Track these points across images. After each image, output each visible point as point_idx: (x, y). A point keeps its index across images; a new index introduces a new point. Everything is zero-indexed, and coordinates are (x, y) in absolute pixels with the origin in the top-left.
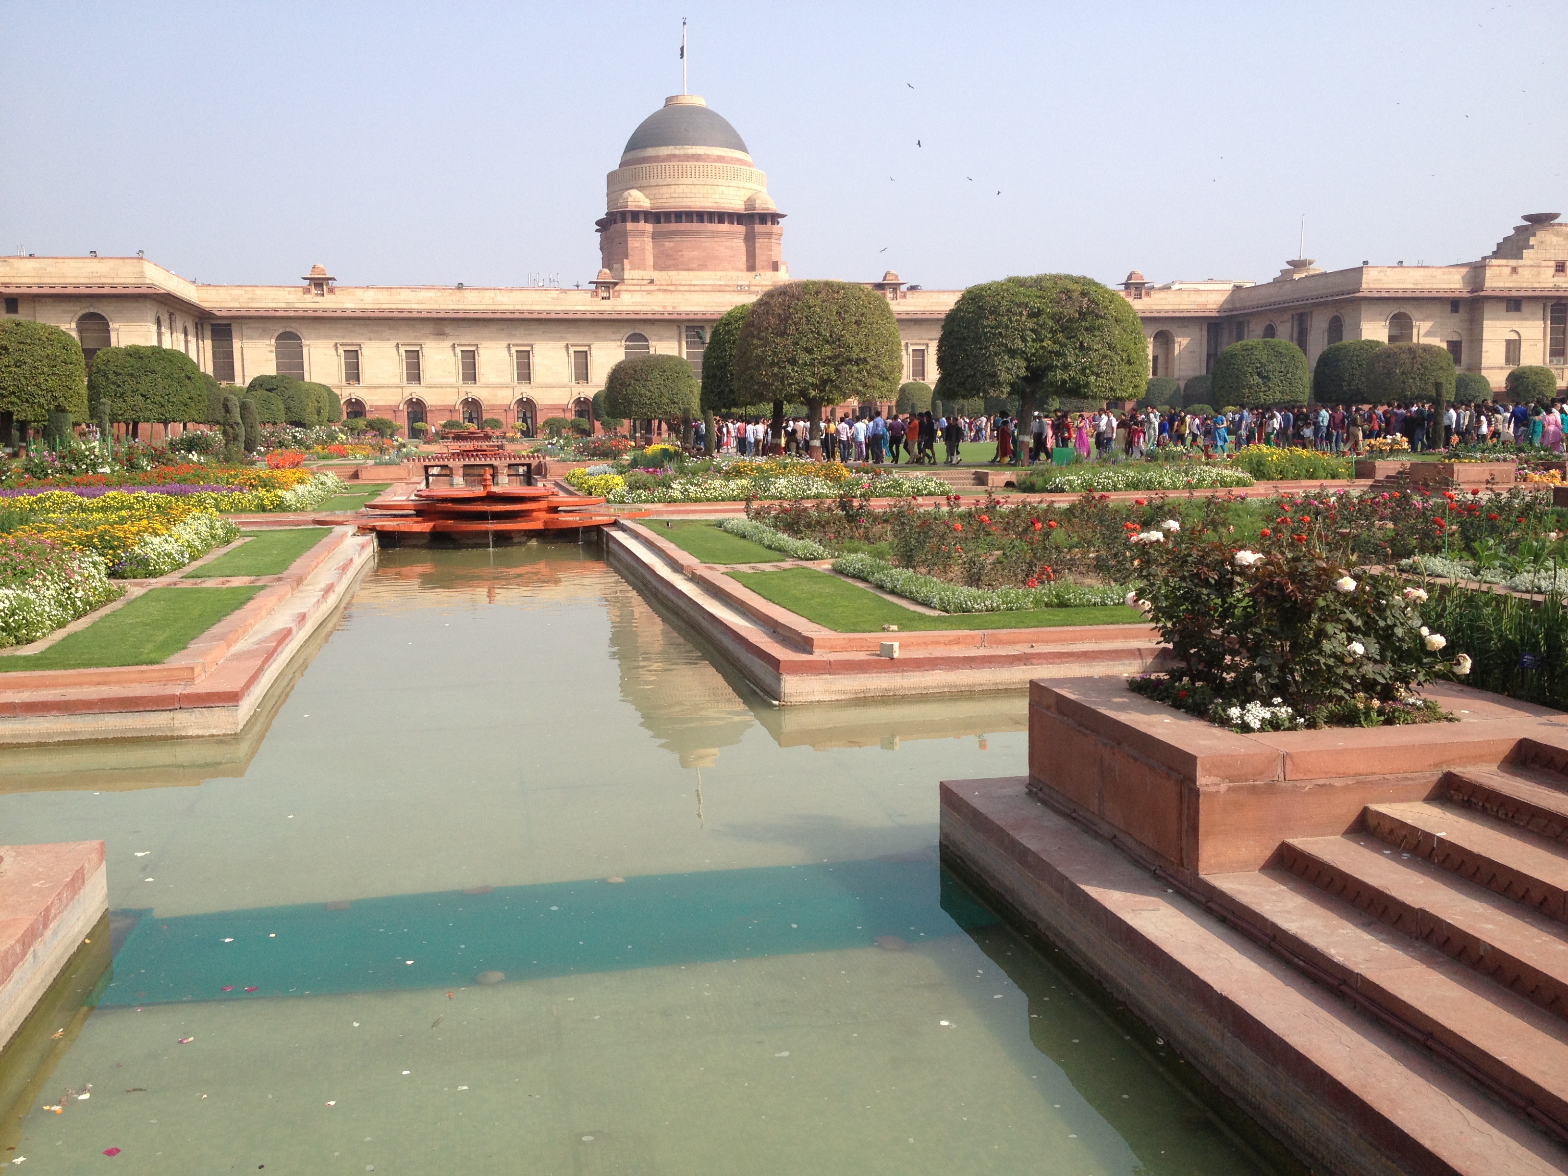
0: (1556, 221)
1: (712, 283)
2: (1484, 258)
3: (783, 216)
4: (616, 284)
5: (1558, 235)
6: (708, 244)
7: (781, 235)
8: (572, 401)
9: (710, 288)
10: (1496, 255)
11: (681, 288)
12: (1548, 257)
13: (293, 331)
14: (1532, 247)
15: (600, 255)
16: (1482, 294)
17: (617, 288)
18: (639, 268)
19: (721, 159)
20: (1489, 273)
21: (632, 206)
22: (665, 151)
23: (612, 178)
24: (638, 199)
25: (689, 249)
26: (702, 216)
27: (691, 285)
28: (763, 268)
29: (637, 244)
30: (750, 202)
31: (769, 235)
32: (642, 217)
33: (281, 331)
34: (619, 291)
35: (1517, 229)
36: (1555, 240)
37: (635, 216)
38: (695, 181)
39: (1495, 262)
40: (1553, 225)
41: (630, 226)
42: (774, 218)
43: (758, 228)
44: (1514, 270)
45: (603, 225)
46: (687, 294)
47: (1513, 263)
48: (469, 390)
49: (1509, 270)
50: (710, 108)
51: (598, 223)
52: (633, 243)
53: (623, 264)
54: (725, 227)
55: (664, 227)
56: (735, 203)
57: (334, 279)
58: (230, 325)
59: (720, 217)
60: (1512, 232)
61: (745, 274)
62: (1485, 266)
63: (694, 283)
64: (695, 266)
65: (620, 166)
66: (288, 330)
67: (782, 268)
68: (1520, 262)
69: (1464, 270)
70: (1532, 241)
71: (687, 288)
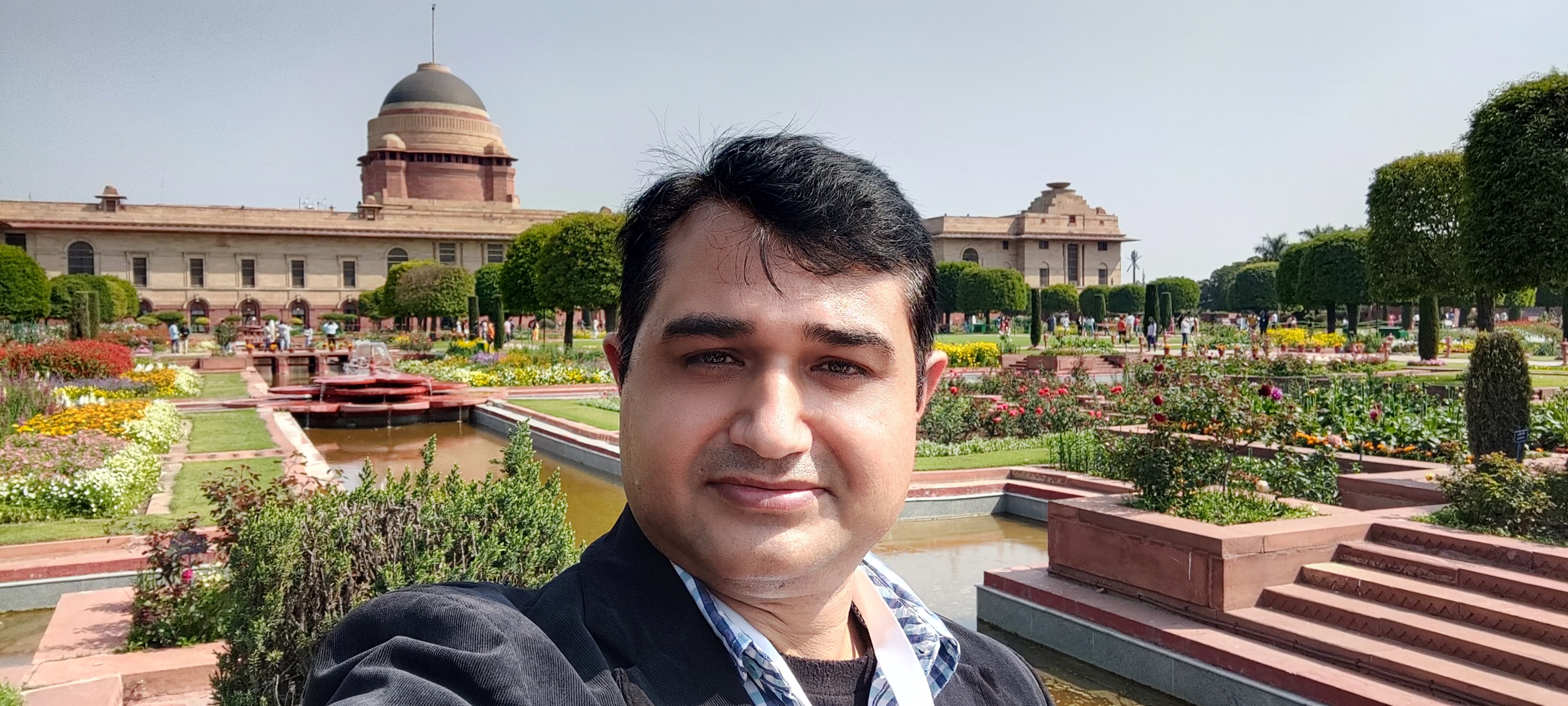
0: (1068, 188)
1: (461, 210)
2: (1023, 212)
3: (515, 160)
4: (380, 208)
5: (1070, 197)
6: (455, 179)
7: (513, 175)
8: (341, 303)
9: (459, 214)
10: (1030, 210)
11: (435, 213)
12: (1064, 212)
13: (86, 241)
14: (1054, 205)
15: (360, 184)
16: (1024, 236)
17: (382, 211)
18: (396, 196)
19: (465, 114)
20: (1026, 222)
21: (390, 148)
22: (415, 105)
23: (372, 124)
24: (395, 142)
25: (438, 183)
26: (449, 157)
27: (443, 211)
28: (499, 199)
29: (394, 177)
30: (489, 149)
31: (504, 174)
32: (398, 156)
33: (74, 241)
34: (383, 215)
35: (1044, 193)
36: (1068, 200)
37: (393, 155)
38: (444, 130)
39: (1030, 215)
40: (1067, 191)
41: (388, 162)
42: (508, 161)
43: (496, 168)
44: (1043, 220)
45: (364, 161)
46: (441, 219)
47: (1042, 216)
48: (248, 293)
49: (1040, 220)
50: (455, 74)
51: (360, 159)
52: (390, 177)
53: (382, 192)
54: (468, 167)
55: (417, 164)
56: (478, 149)
57: (125, 198)
58: (24, 235)
59: (465, 159)
60: (1040, 195)
61: (485, 203)
62: (1024, 218)
63: (446, 209)
64: (443, 196)
65: (381, 114)
66: (80, 240)
67: (515, 200)
68: (1047, 215)
69: (1012, 220)
70: (1054, 201)
71: (440, 213)
